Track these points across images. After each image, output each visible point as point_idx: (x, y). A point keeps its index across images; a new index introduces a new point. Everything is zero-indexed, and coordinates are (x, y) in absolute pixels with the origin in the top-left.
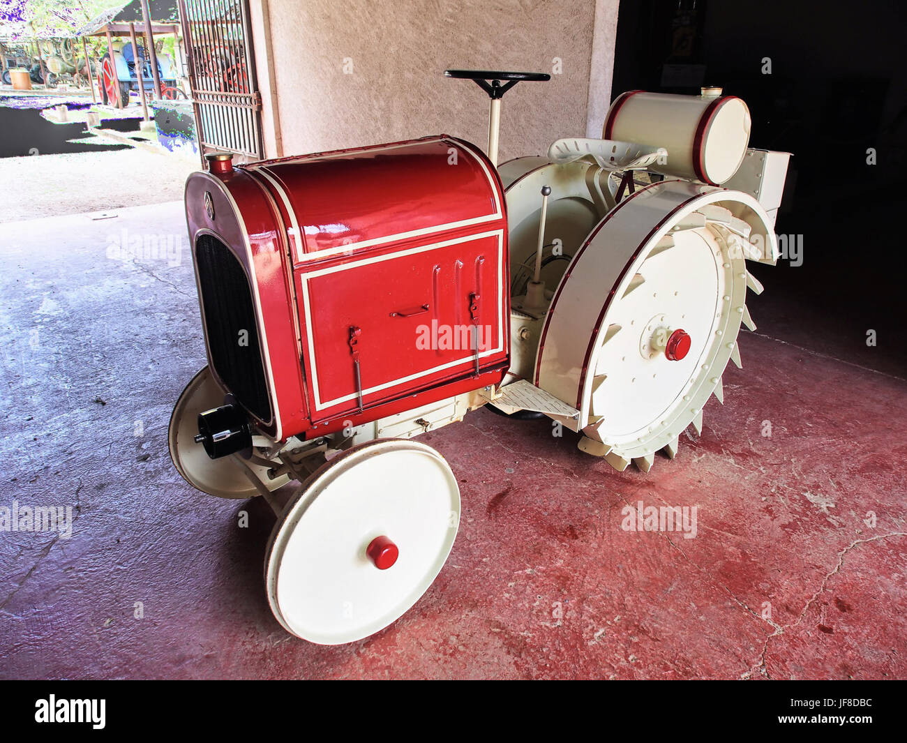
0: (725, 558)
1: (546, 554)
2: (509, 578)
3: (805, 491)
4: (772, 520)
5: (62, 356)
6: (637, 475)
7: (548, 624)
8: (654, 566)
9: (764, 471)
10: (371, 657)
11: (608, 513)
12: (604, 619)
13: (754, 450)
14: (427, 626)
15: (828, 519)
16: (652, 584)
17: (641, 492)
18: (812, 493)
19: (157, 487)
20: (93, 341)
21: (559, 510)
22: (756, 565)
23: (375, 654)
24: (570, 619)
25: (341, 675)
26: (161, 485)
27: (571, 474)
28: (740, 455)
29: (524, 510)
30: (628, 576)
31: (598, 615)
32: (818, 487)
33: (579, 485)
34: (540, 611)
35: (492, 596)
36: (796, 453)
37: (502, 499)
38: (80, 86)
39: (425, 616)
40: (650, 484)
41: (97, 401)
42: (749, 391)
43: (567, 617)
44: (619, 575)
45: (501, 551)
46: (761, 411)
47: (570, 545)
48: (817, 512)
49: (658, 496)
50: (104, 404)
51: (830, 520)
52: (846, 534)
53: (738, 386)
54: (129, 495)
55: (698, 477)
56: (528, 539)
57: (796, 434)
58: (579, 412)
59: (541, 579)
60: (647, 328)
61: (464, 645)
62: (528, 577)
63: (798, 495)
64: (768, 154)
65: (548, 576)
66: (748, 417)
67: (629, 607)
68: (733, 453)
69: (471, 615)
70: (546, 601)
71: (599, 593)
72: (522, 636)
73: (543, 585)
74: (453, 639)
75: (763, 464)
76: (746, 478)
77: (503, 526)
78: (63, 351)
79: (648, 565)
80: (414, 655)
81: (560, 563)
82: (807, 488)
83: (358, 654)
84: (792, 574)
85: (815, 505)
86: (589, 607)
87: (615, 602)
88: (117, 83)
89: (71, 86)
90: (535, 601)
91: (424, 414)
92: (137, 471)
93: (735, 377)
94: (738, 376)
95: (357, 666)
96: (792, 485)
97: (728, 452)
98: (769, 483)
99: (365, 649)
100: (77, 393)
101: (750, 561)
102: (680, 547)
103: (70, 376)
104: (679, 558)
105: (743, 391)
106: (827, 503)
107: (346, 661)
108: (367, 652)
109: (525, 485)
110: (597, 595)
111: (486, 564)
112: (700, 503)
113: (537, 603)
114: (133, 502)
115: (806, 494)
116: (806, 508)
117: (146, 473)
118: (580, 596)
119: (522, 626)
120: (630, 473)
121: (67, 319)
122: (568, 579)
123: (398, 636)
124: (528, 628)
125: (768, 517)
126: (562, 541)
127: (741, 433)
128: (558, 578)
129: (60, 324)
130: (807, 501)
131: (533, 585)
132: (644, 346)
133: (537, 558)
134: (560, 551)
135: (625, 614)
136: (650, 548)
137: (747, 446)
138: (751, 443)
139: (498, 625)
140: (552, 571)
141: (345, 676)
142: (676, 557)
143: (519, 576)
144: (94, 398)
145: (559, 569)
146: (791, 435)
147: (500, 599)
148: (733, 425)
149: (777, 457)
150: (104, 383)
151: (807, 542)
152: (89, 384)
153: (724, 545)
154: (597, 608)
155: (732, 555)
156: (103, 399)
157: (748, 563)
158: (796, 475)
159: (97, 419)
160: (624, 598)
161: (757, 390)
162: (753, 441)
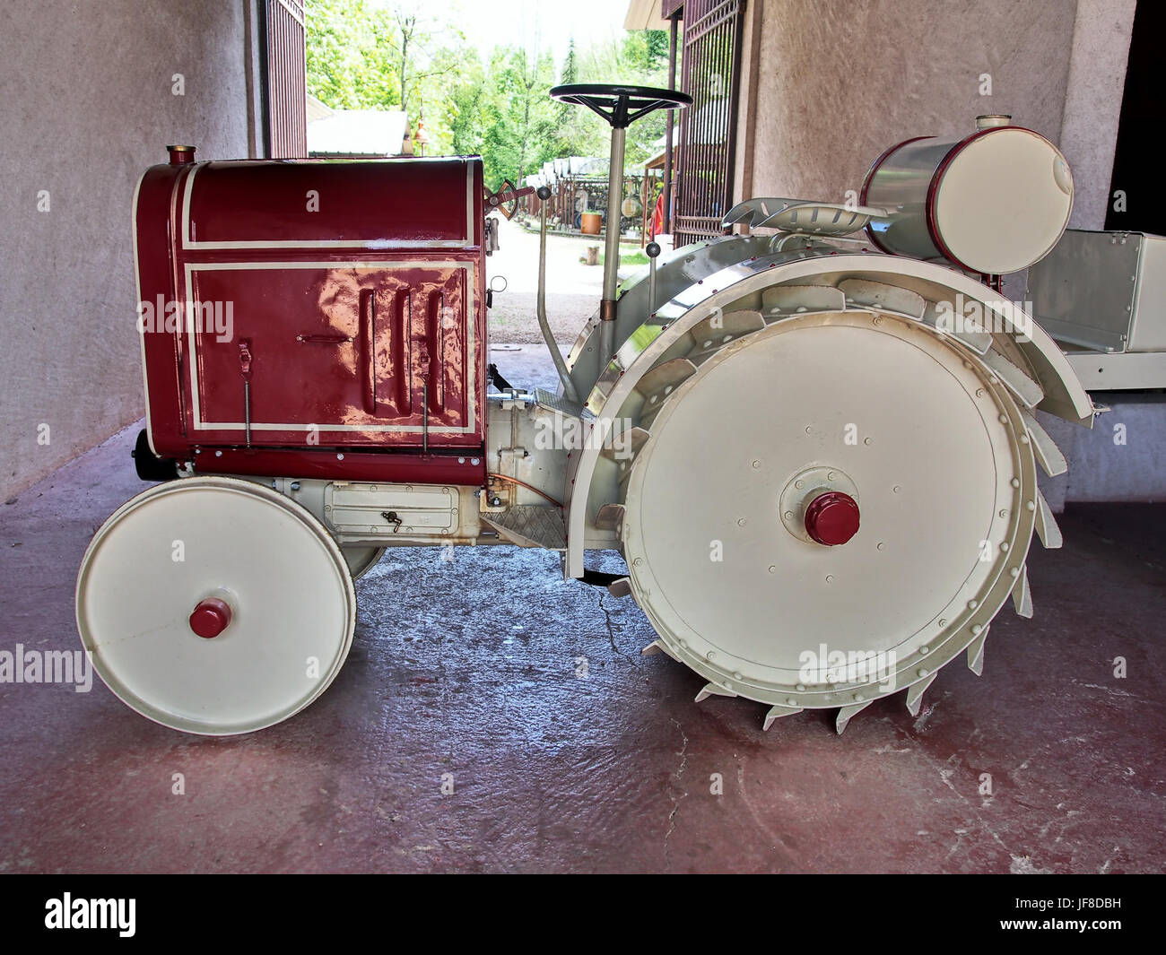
3: (1024, 854)
36: (1094, 807)
46: (1121, 737)
49: (743, 763)
57: (1145, 785)
58: (565, 549)
63: (999, 853)
64: (1145, 239)
66: (1078, 734)
68: (965, 765)
76: (937, 800)
91: (399, 507)
96: (1014, 838)
97: (959, 761)
98: (970, 821)
102: (679, 822)
112: (798, 794)
115: (1017, 859)
127: (1025, 748)
146: (1129, 784)
148: (1027, 734)
149: (1044, 798)
158: (1044, 831)
162: (1032, 765)
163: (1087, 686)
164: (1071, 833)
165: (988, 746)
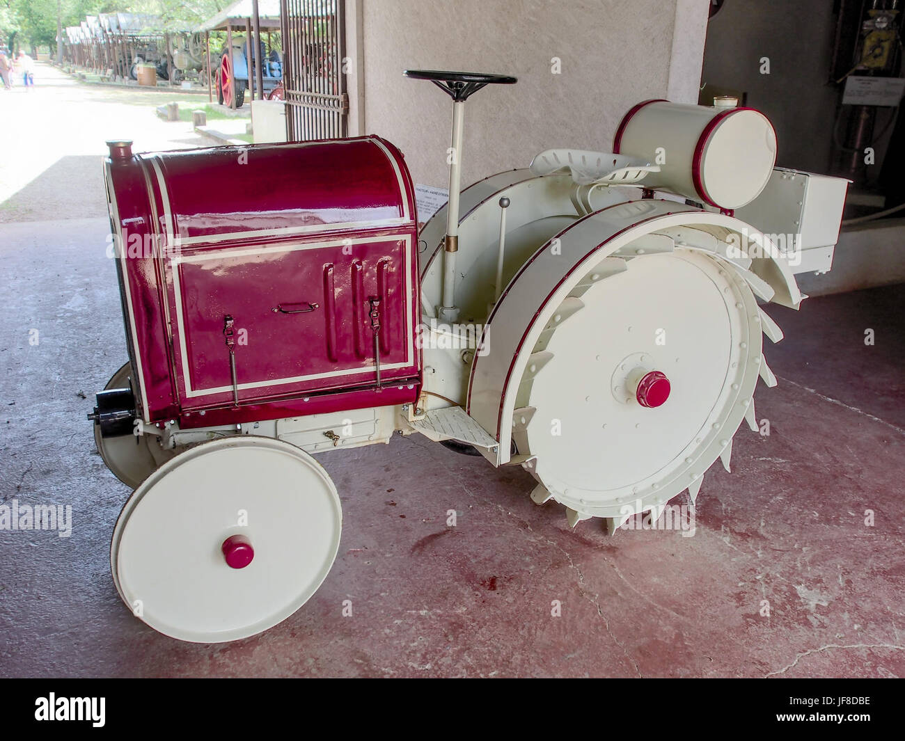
0: (653, 636)
1: (451, 599)
2: (399, 615)
3: (799, 583)
4: (737, 607)
5: (66, 350)
6: (603, 537)
7: (415, 666)
8: (565, 629)
9: (759, 556)
10: (221, 662)
11: (544, 570)
12: (478, 671)
13: (762, 532)
14: (291, 645)
15: (808, 617)
16: (553, 647)
17: (595, 556)
18: (807, 587)
19: (98, 479)
20: (101, 339)
21: (491, 559)
22: (686, 649)
23: (227, 660)
24: (442, 665)
25: (184, 671)
26: (102, 478)
27: (525, 527)
28: (741, 534)
29: (452, 554)
30: (530, 635)
31: (474, 666)
32: (820, 581)
33: (528, 539)
34: (415, 652)
35: (371, 629)
36: (812, 542)
37: (434, 540)
38: (204, 84)
39: (293, 635)
40: (611, 550)
41: (79, 395)
42: (796, 469)
43: (440, 663)
44: (521, 633)
45: (404, 588)
46: (797, 491)
47: (483, 595)
48: (799, 608)
49: (613, 563)
50: (84, 398)
51: (811, 618)
52: (821, 636)
53: (784, 461)
54: (69, 483)
55: (674, 550)
56: (440, 582)
57: (828, 521)
58: (497, 444)
59: (433, 622)
60: (620, 366)
61: (318, 669)
62: (420, 618)
63: (787, 586)
64: (810, 178)
65: (441, 621)
66: (776, 494)
67: (513, 666)
68: (732, 531)
69: (341, 642)
70: (427, 644)
71: (488, 646)
72: (382, 672)
73: (431, 627)
74: (311, 661)
75: (764, 548)
76: (734, 560)
77: (420, 566)
78: (70, 345)
79: (559, 629)
80: (263, 668)
81: (461, 610)
82: (804, 581)
83: (211, 657)
84: (725, 665)
85: (802, 601)
86: (469, 656)
87: (500, 658)
88: (233, 81)
89: (196, 83)
90: (414, 641)
91: (335, 427)
92: (86, 462)
93: (787, 450)
94: (791, 450)
95: (204, 667)
96: (788, 574)
97: (728, 529)
98: (759, 569)
99: (219, 654)
100: (64, 385)
101: (683, 644)
102: (608, 617)
103: (65, 369)
104: (599, 628)
105: (789, 466)
106: (819, 600)
107: (196, 661)
108: (220, 658)
109: (468, 530)
110: (485, 647)
111: (381, 598)
112: (659, 577)
113: (416, 644)
114: (70, 489)
115: (798, 588)
116: (789, 601)
117: (94, 465)
118: (465, 645)
119: (387, 662)
120: (595, 535)
121: (87, 315)
122: (461, 626)
123: (258, 648)
124: (392, 665)
125: (734, 603)
126: (477, 589)
127: (756, 511)
128: (452, 624)
129: (78, 320)
130: (796, 596)
131: (420, 627)
132: (617, 387)
133: (439, 601)
134: (468, 598)
135: (505, 671)
136: (571, 613)
137: (755, 527)
138: (763, 524)
139: (363, 657)
140: (448, 616)
141: (190, 674)
142: (596, 625)
143: (411, 615)
144: (78, 392)
145: (457, 615)
146: (820, 522)
147: (379, 633)
148: (751, 501)
149: (786, 543)
150: (93, 379)
151: (766, 636)
152: (78, 379)
153: (661, 622)
154: (477, 660)
155: (663, 633)
156: (85, 394)
157: (679, 645)
158: (799, 565)
159: (71, 411)
160: (513, 655)
161: (807, 468)
162: (766, 522)
163: (761, 459)
164: (813, 563)
165: (736, 515)
